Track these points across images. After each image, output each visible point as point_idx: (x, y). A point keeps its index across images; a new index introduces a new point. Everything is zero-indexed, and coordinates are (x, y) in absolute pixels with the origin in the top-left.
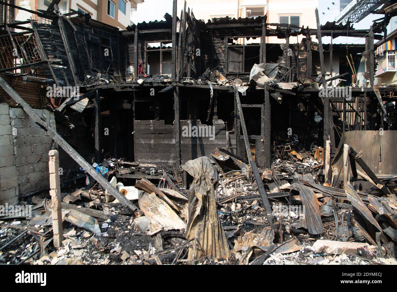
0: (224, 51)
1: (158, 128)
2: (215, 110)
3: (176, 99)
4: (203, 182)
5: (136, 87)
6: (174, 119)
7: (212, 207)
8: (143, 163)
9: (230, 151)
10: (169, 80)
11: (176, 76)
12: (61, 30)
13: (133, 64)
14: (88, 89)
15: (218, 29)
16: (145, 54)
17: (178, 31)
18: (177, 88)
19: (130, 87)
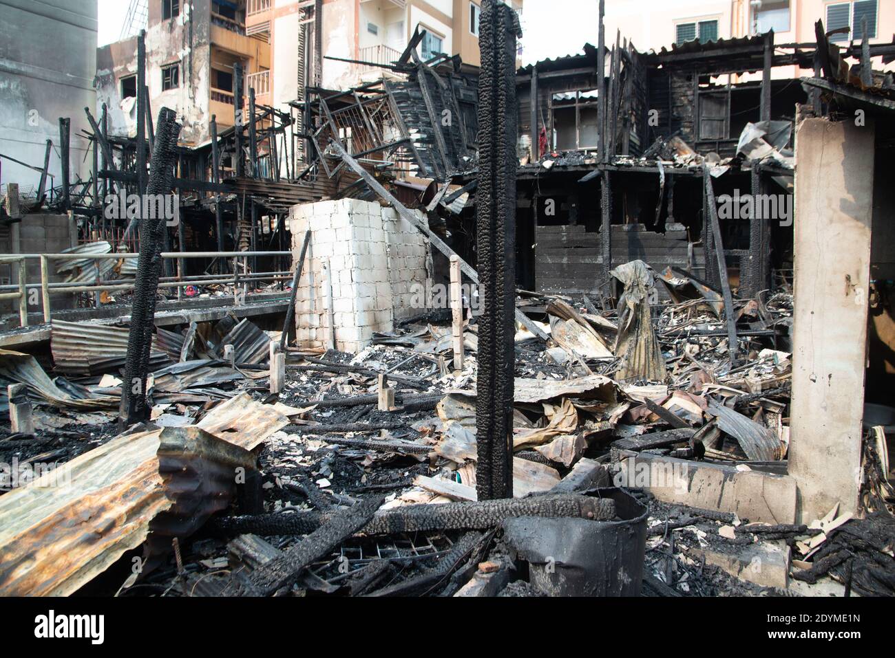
0: (690, 102)
1: (575, 238)
2: (670, 209)
3: (605, 190)
4: (636, 289)
5: (540, 174)
6: (600, 223)
7: (645, 318)
8: (550, 294)
9: (693, 274)
10: (594, 162)
11: (604, 155)
12: (422, 88)
13: (528, 132)
14: (465, 178)
15: (680, 63)
16: (549, 113)
17: (607, 74)
18: (606, 173)
19: (532, 174)
